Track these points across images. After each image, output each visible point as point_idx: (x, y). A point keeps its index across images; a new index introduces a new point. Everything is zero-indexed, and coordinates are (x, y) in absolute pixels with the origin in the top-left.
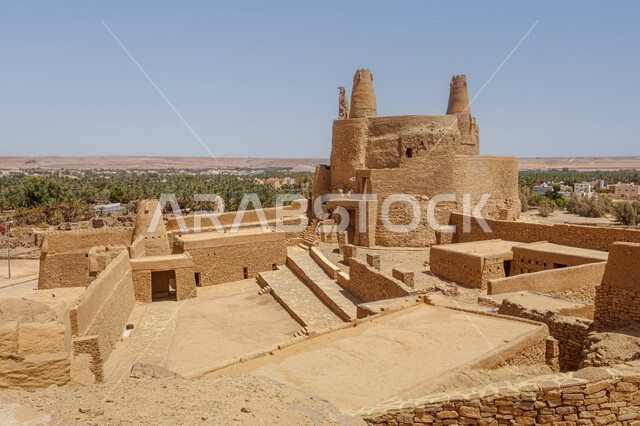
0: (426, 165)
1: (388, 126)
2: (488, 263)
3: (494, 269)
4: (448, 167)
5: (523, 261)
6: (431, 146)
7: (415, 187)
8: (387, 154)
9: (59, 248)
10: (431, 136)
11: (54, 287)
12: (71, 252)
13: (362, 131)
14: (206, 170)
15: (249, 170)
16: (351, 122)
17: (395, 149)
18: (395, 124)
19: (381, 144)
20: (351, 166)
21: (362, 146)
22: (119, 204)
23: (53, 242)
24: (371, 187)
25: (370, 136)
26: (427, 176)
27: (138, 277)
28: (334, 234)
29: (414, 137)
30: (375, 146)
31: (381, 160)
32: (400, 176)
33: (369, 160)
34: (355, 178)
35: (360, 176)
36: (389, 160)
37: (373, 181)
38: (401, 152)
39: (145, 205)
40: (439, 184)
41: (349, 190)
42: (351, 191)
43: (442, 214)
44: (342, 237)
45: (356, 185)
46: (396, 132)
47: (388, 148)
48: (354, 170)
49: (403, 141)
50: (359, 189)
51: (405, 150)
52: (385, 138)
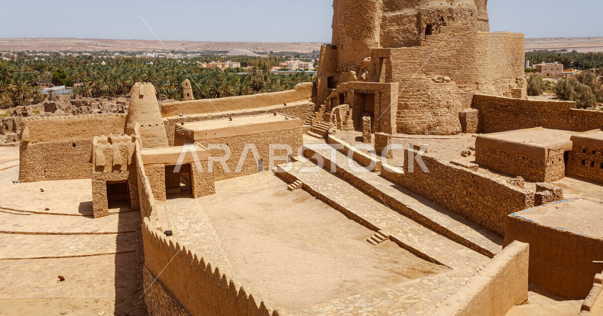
0: (448, 43)
2: (552, 154)
3: (556, 160)
4: (470, 44)
5: (584, 151)
6: (451, 22)
7: (437, 67)
8: (404, 31)
9: (42, 136)
10: (451, 10)
11: (39, 179)
12: (56, 141)
13: (377, 5)
14: (141, 53)
15: (186, 53)
17: (413, 26)
19: (398, 20)
20: (366, 45)
21: (377, 23)
22: (63, 87)
23: (35, 130)
24: (391, 68)
25: (385, 11)
26: (449, 55)
27: (150, 172)
28: (350, 121)
29: (433, 12)
30: (391, 22)
31: (397, 38)
32: (422, 55)
33: (384, 38)
34: (370, 58)
35: (376, 56)
36: (407, 38)
37: (393, 62)
38: (420, 29)
39: (139, 89)
40: (461, 64)
41: (363, 71)
42: (366, 72)
43: (465, 95)
44: (366, 124)
45: (372, 66)
46: (414, 7)
47: (405, 25)
48: (369, 50)
49: (423, 17)
50: (375, 70)
51: (425, 26)
52: (401, 14)
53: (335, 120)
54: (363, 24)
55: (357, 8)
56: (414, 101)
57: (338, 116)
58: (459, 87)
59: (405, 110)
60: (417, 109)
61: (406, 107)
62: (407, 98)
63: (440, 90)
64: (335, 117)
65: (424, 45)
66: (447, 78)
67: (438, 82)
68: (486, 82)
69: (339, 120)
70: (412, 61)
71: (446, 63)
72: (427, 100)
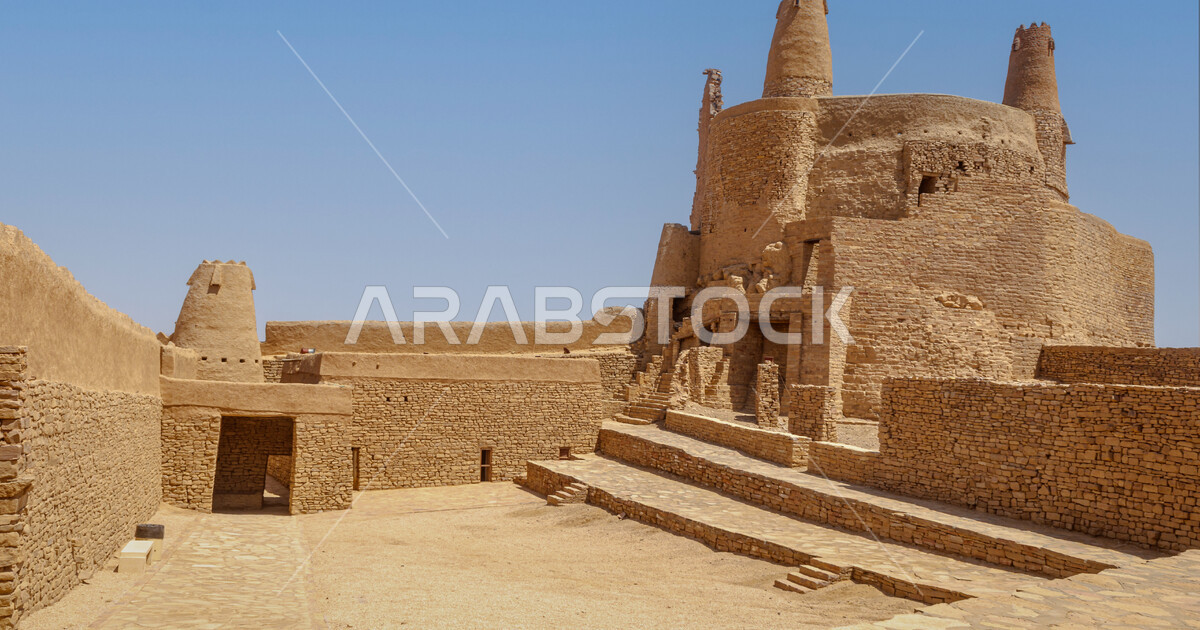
0: (979, 217)
1: (872, 118)
4: (1033, 225)
6: (983, 175)
7: (947, 272)
8: (867, 189)
10: (982, 149)
13: (802, 127)
16: (776, 104)
17: (889, 176)
18: (889, 116)
19: (853, 164)
20: (771, 216)
21: (802, 168)
24: (832, 264)
25: (822, 144)
26: (979, 245)
27: (178, 428)
28: (723, 386)
29: (940, 148)
30: (833, 169)
31: (848, 203)
32: (910, 239)
33: (816, 204)
34: (780, 243)
35: (795, 238)
36: (873, 204)
37: (838, 248)
38: (907, 184)
39: (211, 270)
40: (1009, 270)
41: (762, 275)
42: (768, 277)
43: (1020, 345)
44: (766, 376)
45: (783, 263)
46: (892, 135)
47: (870, 174)
48: (778, 225)
49: (913, 156)
50: (791, 273)
51: (919, 177)
52: (861, 149)
53: (687, 377)
54: (766, 168)
55: (754, 133)
56: (889, 344)
57: (695, 368)
58: (1005, 326)
59: (865, 365)
60: (897, 363)
61: (869, 356)
62: (871, 335)
63: (958, 324)
64: (688, 370)
65: (916, 215)
66: (973, 299)
67: (951, 306)
68: (1072, 323)
69: (696, 379)
70: (886, 250)
71: (971, 264)
72: (923, 343)
